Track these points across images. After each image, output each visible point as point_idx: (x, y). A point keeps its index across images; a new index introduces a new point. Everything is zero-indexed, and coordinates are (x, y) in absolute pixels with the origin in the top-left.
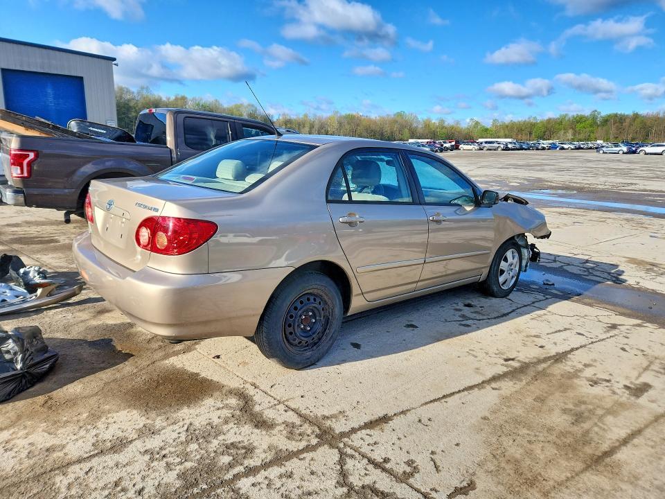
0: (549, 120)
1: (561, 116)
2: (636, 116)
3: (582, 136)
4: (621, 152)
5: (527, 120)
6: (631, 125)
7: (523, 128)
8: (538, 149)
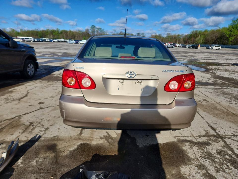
0: (43, 31)
1: (47, 29)
2: (70, 32)
3: (55, 37)
4: (74, 43)
5: (34, 30)
6: (69, 34)
7: (34, 33)
8: (46, 41)
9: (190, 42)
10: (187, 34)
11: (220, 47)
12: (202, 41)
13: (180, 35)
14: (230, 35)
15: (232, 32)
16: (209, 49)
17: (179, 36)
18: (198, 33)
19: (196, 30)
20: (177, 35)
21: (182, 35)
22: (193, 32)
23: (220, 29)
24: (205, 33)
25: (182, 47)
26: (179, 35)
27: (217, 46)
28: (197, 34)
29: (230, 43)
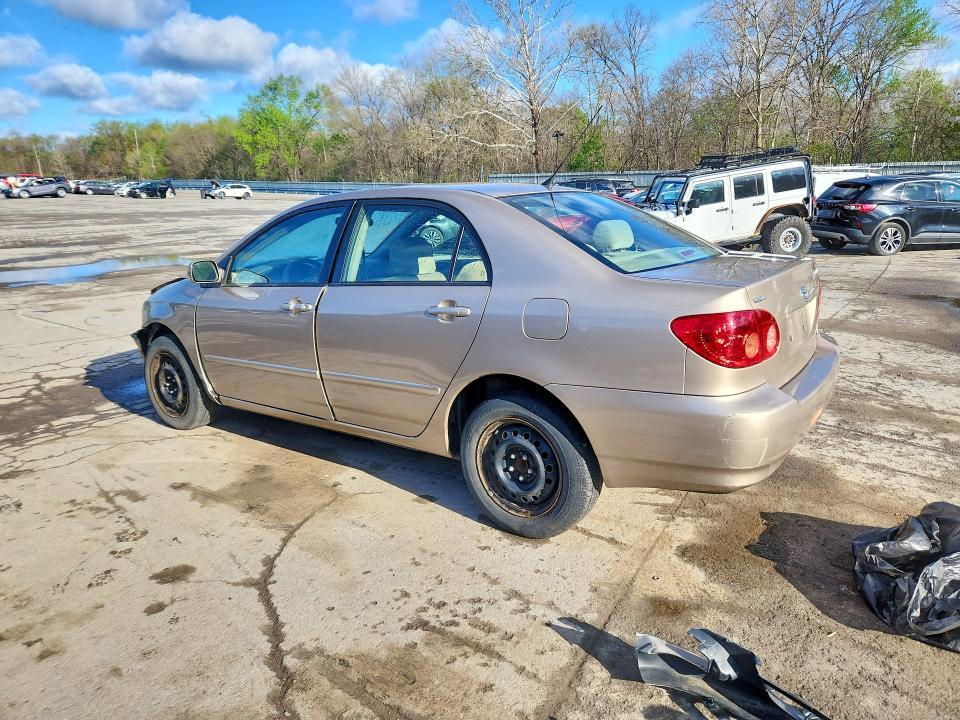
9: (101, 171)
10: (74, 135)
11: (248, 190)
12: (154, 166)
13: (41, 137)
14: (254, 144)
15: (259, 137)
16: (213, 197)
17: (40, 145)
18: (124, 132)
19: (112, 120)
20: (29, 139)
21: (52, 137)
22: (101, 127)
23: (210, 122)
24: (154, 134)
25: (97, 192)
26: (36, 139)
27: (239, 187)
28: (120, 135)
29: (262, 174)
